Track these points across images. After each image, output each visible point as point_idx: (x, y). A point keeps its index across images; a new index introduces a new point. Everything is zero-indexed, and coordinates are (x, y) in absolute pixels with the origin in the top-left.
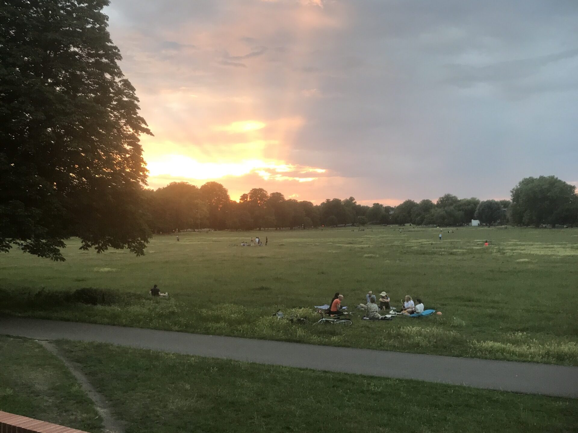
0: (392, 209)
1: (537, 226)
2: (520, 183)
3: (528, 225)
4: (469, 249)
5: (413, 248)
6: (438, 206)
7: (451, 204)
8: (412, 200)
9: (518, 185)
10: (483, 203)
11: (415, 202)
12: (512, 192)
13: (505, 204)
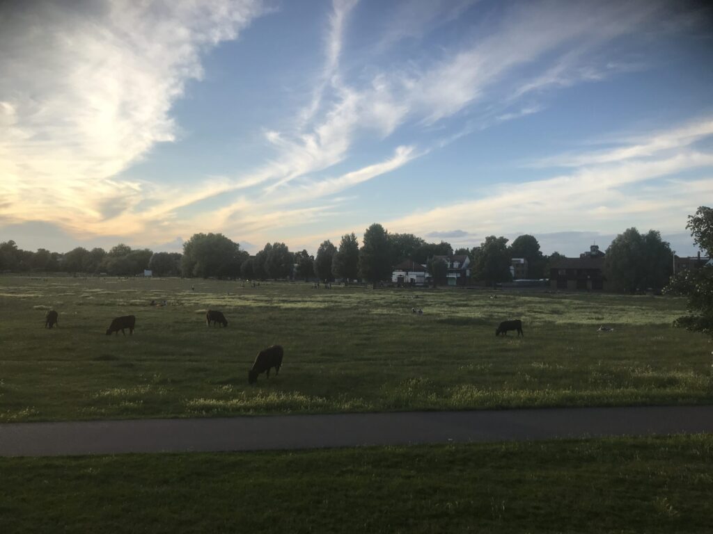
0: (61, 256)
1: (206, 278)
2: (191, 238)
3: (197, 276)
4: (147, 300)
5: (88, 298)
6: (110, 254)
7: (125, 254)
8: (83, 247)
9: (190, 239)
10: (156, 254)
11: (87, 249)
12: (184, 246)
13: (177, 256)
